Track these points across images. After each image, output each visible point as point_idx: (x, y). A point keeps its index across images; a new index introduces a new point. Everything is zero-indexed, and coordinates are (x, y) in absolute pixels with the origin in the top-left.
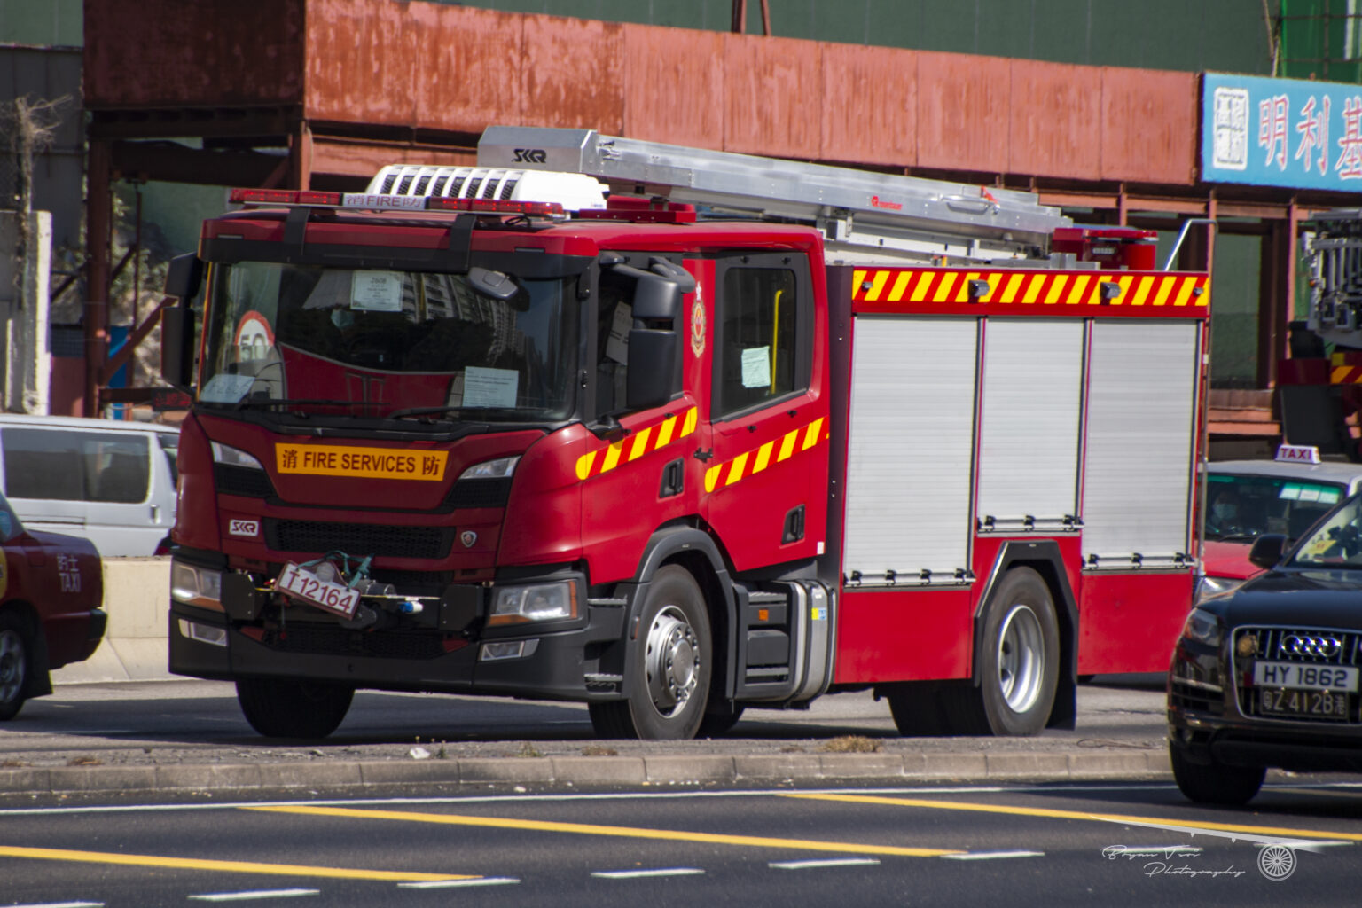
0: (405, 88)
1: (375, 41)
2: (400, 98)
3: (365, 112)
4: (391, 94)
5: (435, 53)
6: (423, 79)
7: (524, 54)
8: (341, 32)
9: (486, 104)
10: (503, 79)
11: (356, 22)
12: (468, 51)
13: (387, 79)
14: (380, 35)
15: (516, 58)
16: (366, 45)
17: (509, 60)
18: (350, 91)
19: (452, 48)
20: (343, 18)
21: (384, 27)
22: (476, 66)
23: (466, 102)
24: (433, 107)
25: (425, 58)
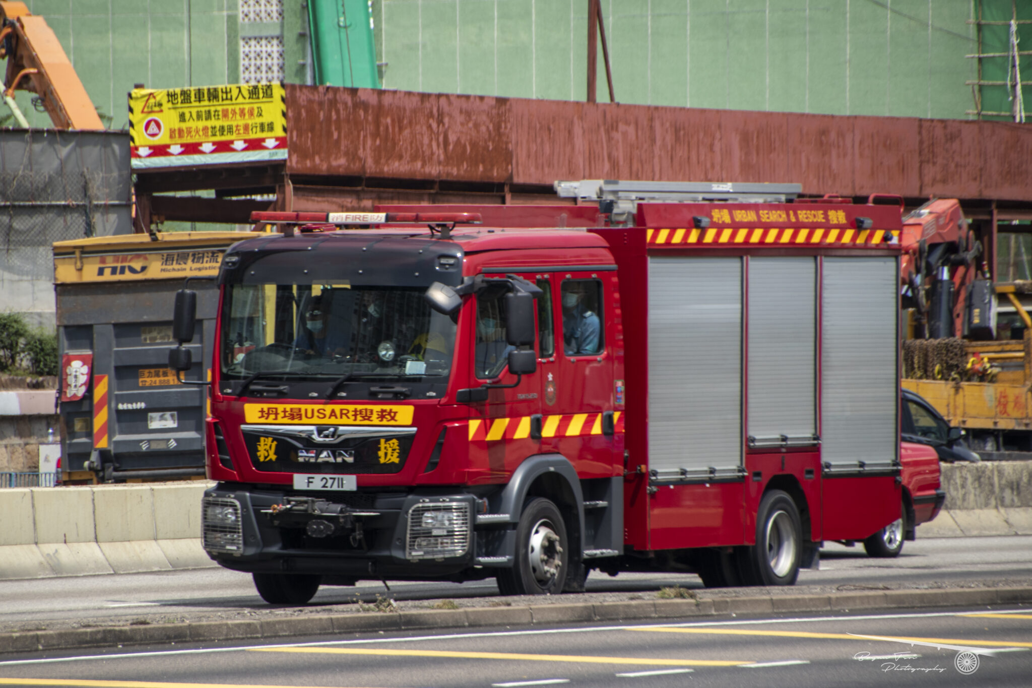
0: (356, 149)
1: (334, 116)
2: (352, 155)
3: (330, 166)
4: (347, 154)
5: (377, 123)
6: (369, 142)
7: (440, 122)
8: (309, 111)
9: (414, 158)
10: (426, 141)
11: (321, 104)
12: (400, 121)
13: (344, 144)
14: (338, 112)
15: (434, 125)
16: (328, 118)
17: (430, 127)
18: (318, 153)
19: (389, 120)
20: (310, 101)
21: (341, 107)
22: (406, 132)
23: (400, 157)
24: (377, 161)
25: (371, 128)
